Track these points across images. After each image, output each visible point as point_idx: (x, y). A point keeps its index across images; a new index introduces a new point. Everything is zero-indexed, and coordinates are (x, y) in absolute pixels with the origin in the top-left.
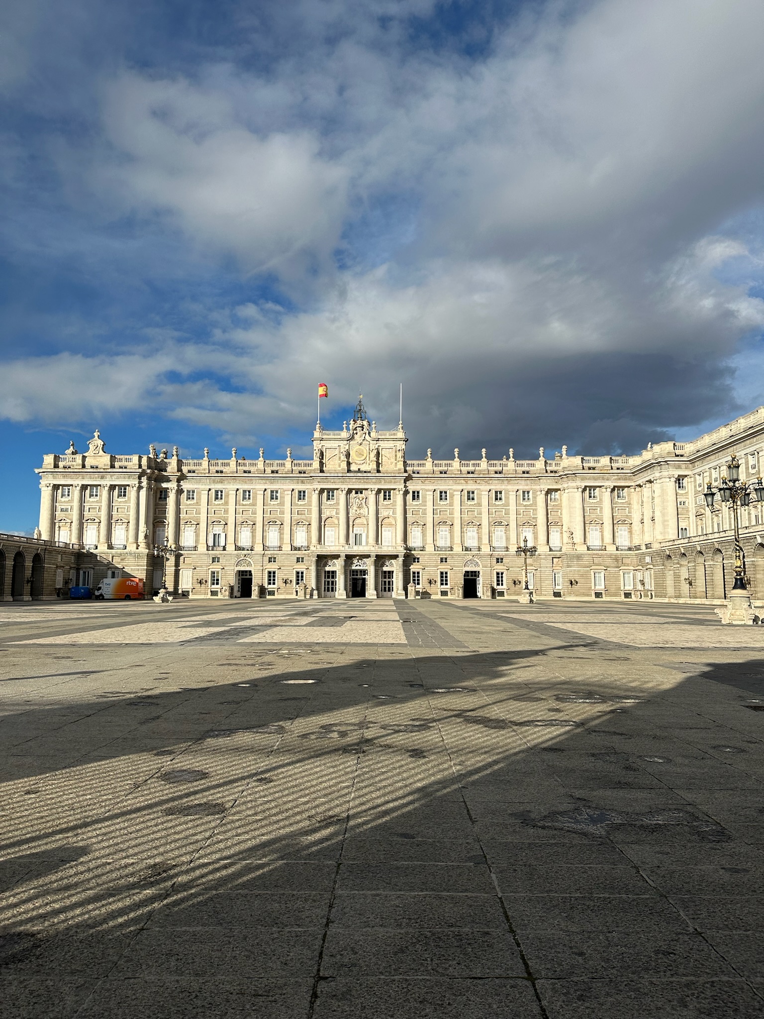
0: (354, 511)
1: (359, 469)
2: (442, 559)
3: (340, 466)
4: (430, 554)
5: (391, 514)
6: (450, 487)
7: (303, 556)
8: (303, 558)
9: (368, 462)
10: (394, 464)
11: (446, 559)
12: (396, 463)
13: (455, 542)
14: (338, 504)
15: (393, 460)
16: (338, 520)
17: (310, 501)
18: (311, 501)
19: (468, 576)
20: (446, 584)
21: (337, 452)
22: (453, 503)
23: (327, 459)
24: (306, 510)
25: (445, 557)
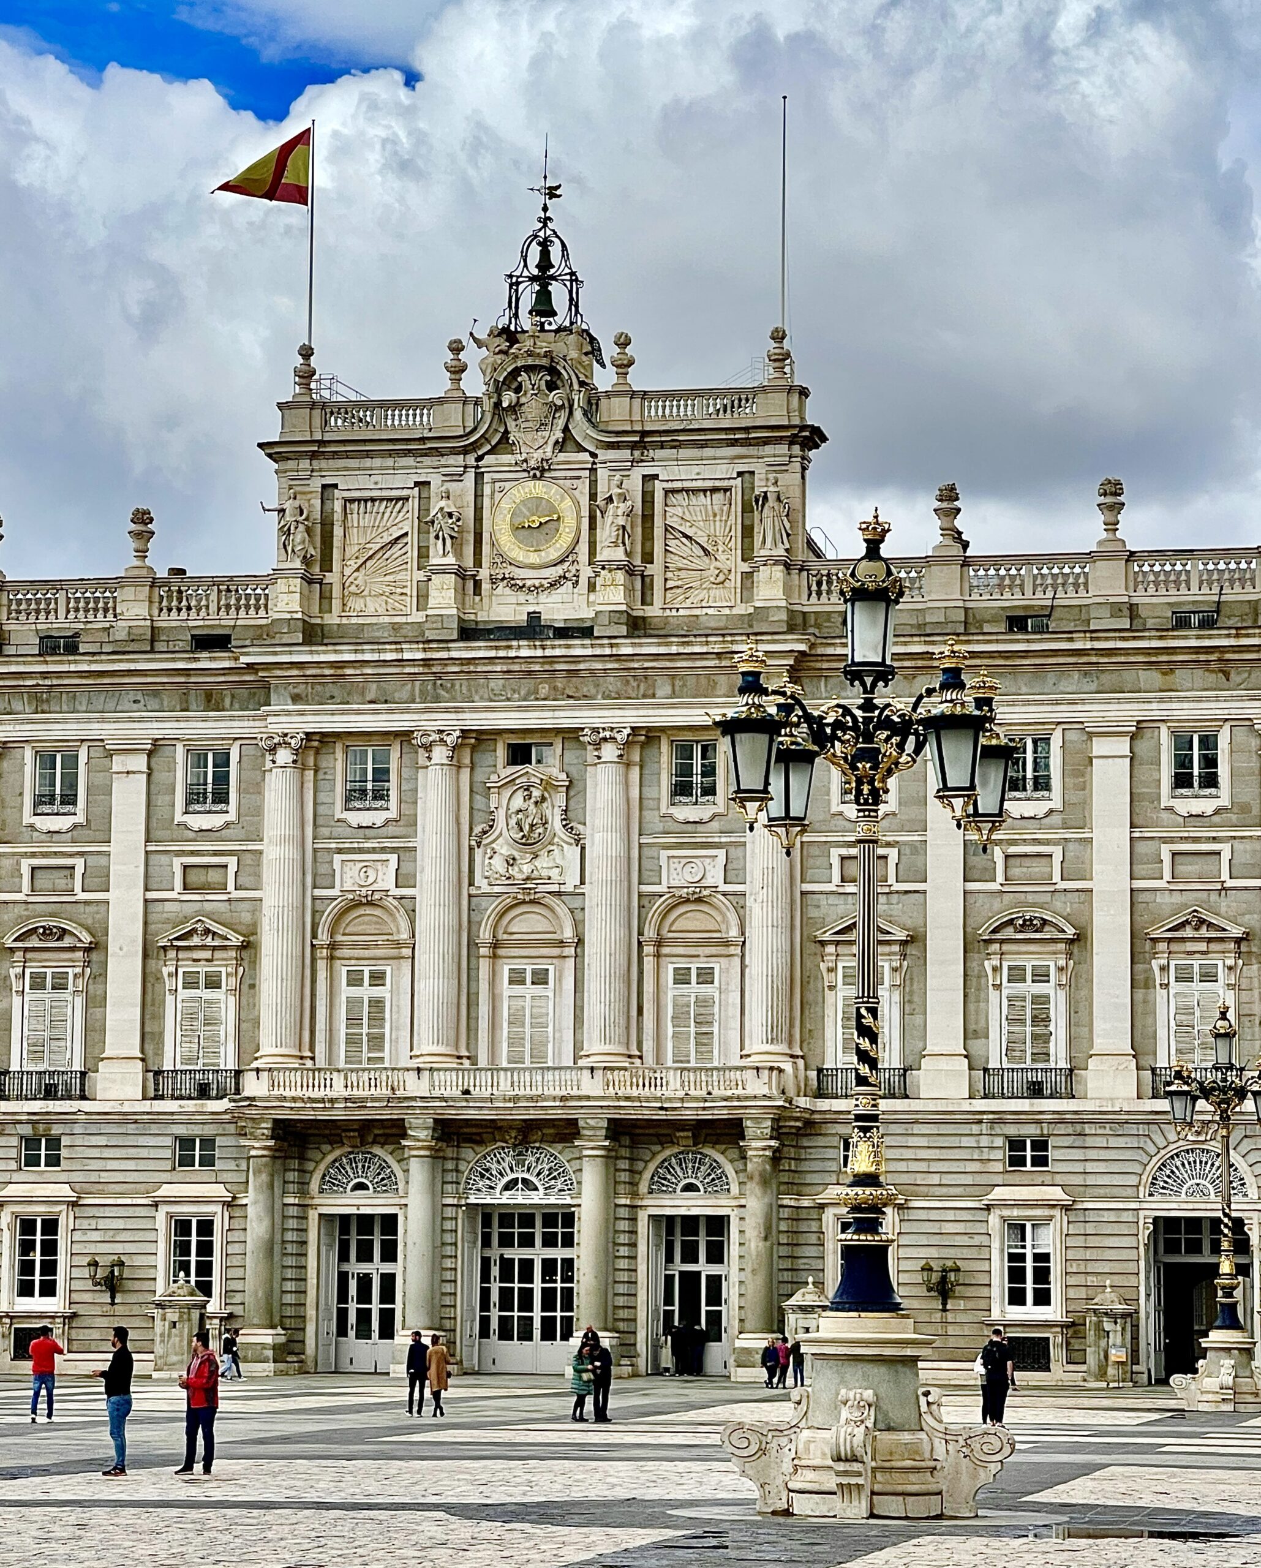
0: (499, 864)
1: (534, 617)
2: (1016, 1144)
3: (422, 598)
4: (945, 1118)
5: (715, 877)
6: (1064, 712)
7: (209, 1130)
8: (208, 1143)
9: (586, 572)
10: (736, 580)
11: (1040, 1145)
12: (748, 576)
13: (1100, 1044)
14: (408, 821)
15: (730, 560)
16: (411, 914)
17: (253, 813)
18: (258, 812)
19: (1172, 1247)
20: (1043, 1298)
21: (406, 521)
22: (1085, 804)
23: (353, 564)
24: (232, 862)
25: (1032, 1130)
